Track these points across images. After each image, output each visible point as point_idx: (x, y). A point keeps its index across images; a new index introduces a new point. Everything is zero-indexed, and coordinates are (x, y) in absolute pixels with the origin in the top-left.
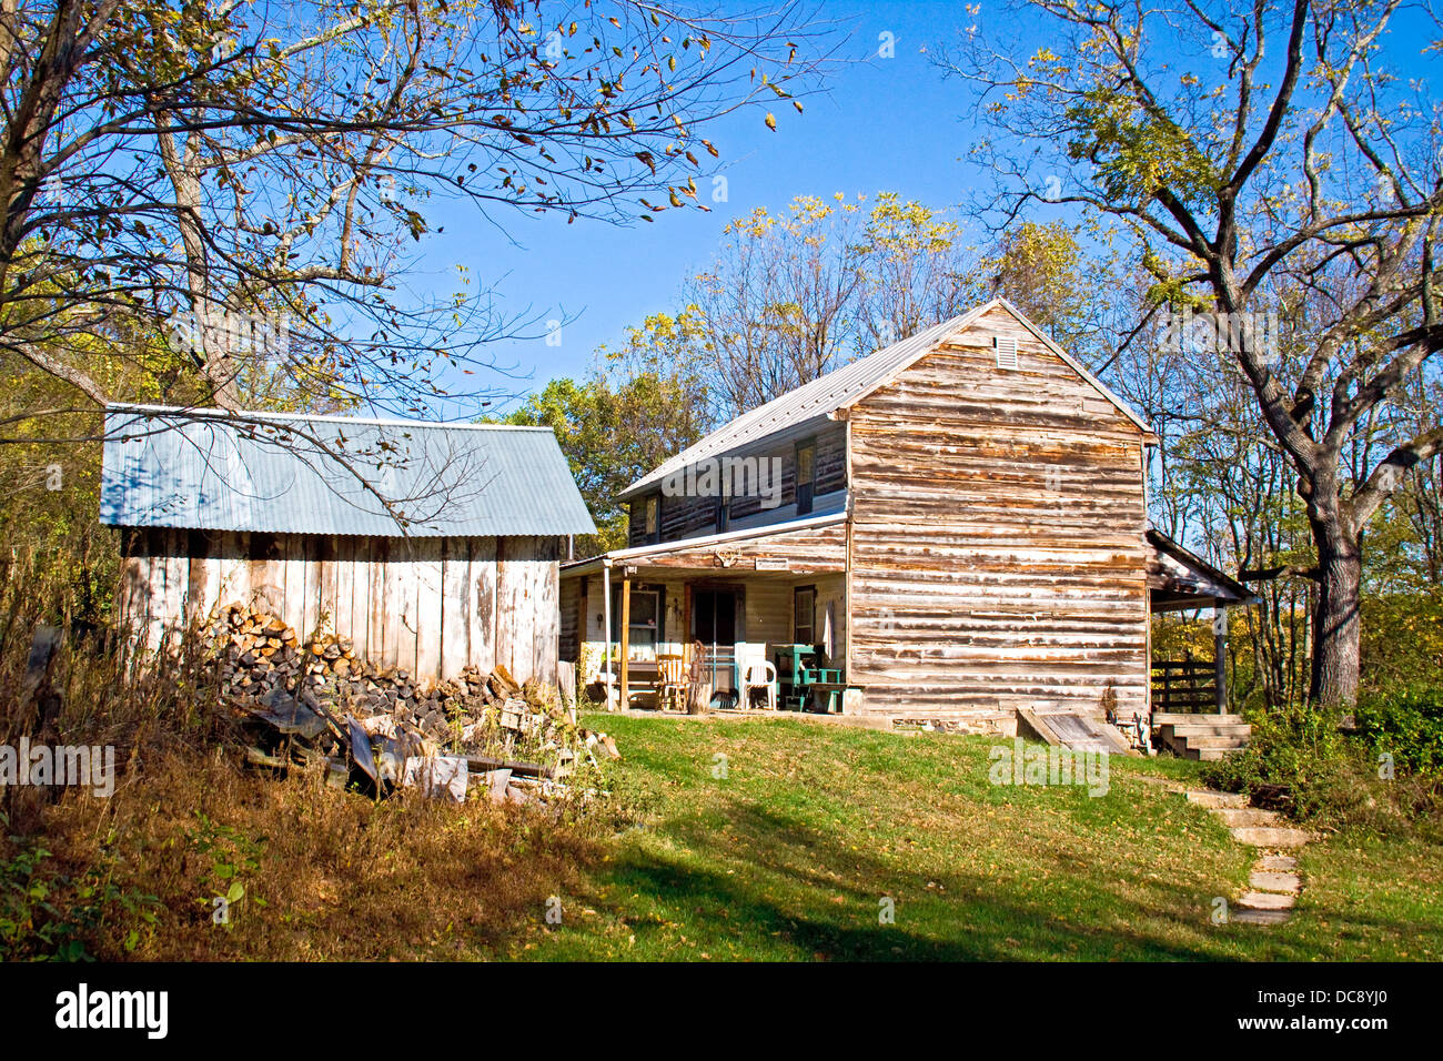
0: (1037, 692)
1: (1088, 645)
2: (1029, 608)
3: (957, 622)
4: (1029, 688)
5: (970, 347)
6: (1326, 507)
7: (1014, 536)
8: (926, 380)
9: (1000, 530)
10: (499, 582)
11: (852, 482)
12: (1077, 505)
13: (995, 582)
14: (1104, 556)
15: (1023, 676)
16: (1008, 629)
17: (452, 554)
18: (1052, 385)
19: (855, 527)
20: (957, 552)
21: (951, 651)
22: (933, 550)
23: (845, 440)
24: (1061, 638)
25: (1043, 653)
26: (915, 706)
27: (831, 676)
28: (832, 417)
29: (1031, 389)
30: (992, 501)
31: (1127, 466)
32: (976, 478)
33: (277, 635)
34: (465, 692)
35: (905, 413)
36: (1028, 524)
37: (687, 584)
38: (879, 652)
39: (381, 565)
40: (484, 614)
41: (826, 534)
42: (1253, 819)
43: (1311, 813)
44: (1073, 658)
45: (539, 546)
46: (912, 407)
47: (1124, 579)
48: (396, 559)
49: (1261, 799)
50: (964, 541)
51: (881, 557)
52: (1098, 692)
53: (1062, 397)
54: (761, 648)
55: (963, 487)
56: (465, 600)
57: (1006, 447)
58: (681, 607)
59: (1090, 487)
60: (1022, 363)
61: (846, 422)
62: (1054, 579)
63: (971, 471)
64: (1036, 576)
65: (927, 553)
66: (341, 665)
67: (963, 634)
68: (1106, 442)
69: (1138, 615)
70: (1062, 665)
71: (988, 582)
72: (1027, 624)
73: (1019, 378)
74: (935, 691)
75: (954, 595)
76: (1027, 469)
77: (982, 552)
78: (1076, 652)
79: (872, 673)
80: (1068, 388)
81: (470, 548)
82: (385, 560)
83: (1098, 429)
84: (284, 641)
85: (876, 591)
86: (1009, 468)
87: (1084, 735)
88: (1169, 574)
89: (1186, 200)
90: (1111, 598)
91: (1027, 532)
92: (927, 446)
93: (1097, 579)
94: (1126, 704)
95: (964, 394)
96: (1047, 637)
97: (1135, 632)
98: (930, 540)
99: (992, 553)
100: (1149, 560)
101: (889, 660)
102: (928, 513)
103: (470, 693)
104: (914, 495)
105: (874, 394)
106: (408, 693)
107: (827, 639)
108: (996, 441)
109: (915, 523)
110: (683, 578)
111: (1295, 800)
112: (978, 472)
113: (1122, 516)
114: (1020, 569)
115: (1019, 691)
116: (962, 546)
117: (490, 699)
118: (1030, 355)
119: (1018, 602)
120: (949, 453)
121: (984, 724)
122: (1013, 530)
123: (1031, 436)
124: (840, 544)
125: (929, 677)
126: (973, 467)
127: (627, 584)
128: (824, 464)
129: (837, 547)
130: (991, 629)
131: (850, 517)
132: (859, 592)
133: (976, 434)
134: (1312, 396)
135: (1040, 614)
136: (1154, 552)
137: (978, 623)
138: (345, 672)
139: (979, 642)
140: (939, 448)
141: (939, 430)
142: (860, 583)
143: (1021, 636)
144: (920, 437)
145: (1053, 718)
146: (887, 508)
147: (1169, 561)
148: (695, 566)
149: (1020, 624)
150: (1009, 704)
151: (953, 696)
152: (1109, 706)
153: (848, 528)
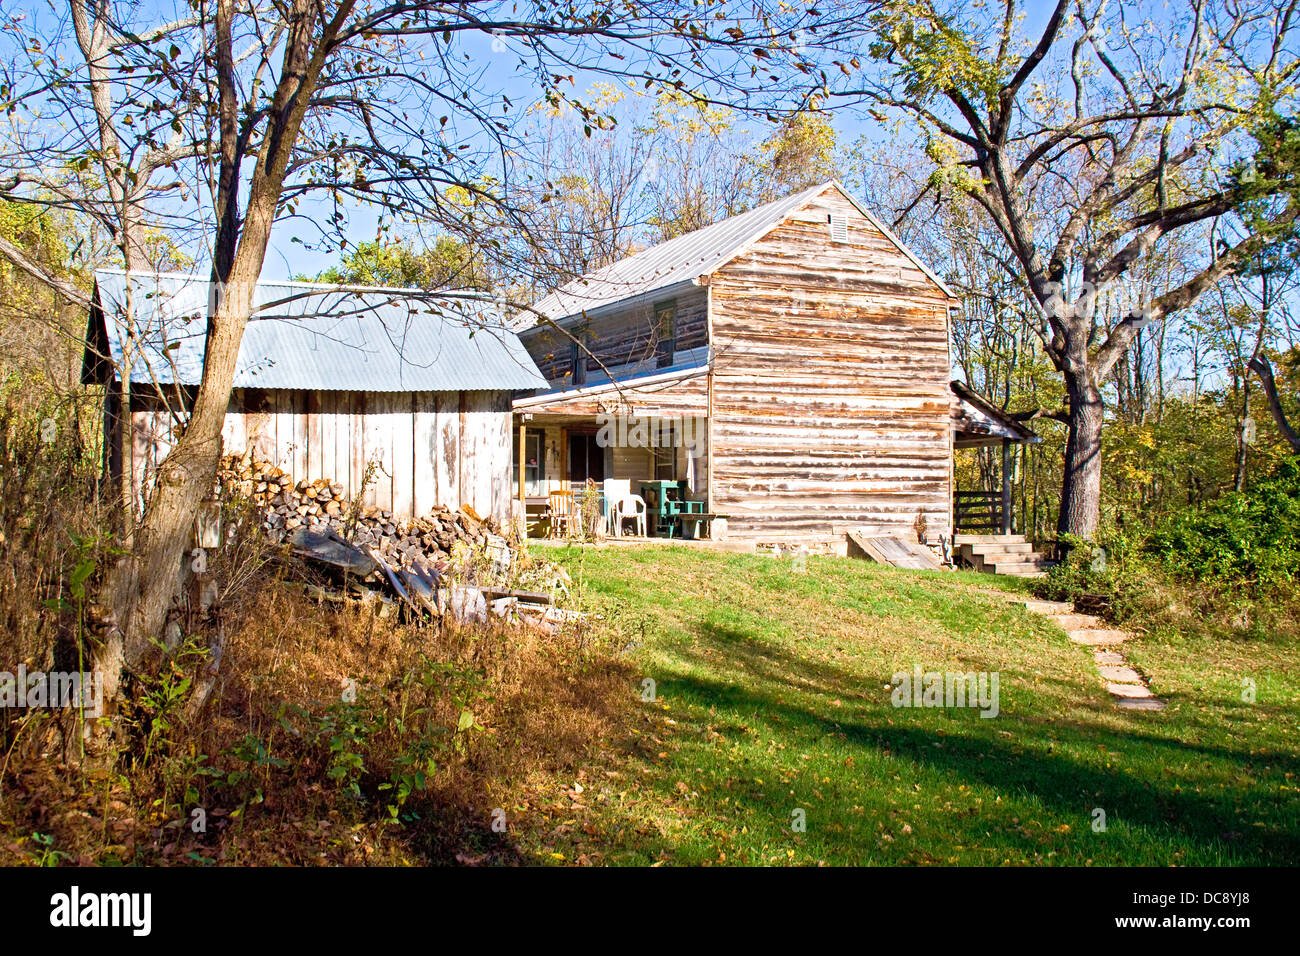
0: (863, 519)
1: (904, 479)
2: (857, 448)
3: (799, 460)
4: (857, 515)
5: (810, 223)
6: (1078, 361)
7: (845, 386)
8: (774, 251)
9: (833, 381)
10: (462, 431)
11: (713, 339)
12: (895, 359)
13: (829, 426)
14: (917, 403)
15: (852, 506)
16: (840, 465)
17: (421, 407)
18: (876, 257)
19: (715, 379)
20: (799, 400)
21: (794, 484)
22: (779, 398)
23: (706, 302)
24: (882, 472)
25: (867, 486)
26: (765, 532)
27: (696, 507)
28: (696, 282)
29: (859, 260)
30: (827, 357)
31: (936, 327)
32: (814, 336)
33: (276, 481)
34: (439, 528)
35: (756, 279)
36: (856, 376)
37: (563, 428)
38: (736, 486)
39: (359, 417)
40: (449, 460)
41: (692, 384)
42: (1080, 623)
43: (1126, 616)
44: (892, 490)
45: (495, 399)
46: (762, 274)
47: (932, 422)
48: (373, 411)
49: (1084, 606)
50: (804, 391)
51: (737, 404)
52: (912, 518)
53: (883, 267)
54: (626, 484)
55: (803, 344)
56: (433, 447)
57: (838, 309)
58: (558, 449)
59: (906, 345)
60: (852, 237)
61: (707, 287)
62: (877, 423)
63: (810, 330)
64: (865, 420)
65: (774, 401)
66: (332, 507)
67: (804, 470)
68: (919, 306)
69: (943, 453)
70: (883, 495)
71: (824, 426)
72: (856, 461)
73: (850, 250)
74: (780, 519)
75: (796, 438)
76: (856, 328)
77: (819, 400)
78: (894, 484)
79: (730, 504)
80: (889, 259)
81: (436, 401)
82: (363, 412)
83: (912, 295)
84: (281, 487)
85: (732, 434)
86: (841, 327)
87: (904, 554)
88: (968, 418)
89: (971, 98)
90: (922, 438)
91: (855, 382)
92: (774, 308)
93: (911, 422)
94: (933, 527)
95: (805, 263)
96: (871, 472)
97: (941, 468)
98: (777, 389)
99: (827, 401)
100: (953, 406)
101: (742, 493)
102: (775, 367)
103: (444, 529)
104: (764, 351)
105: (731, 263)
106: (391, 531)
107: (690, 475)
108: (831, 305)
109: (764, 375)
110: (560, 423)
111: (1114, 606)
112: (816, 330)
113: (931, 369)
114: (849, 415)
115: (849, 518)
116: (803, 394)
117: (461, 533)
118: (858, 230)
119: (848, 442)
120: (792, 315)
121: (821, 546)
122: (845, 381)
123: (859, 300)
124: (703, 393)
125: (776, 507)
126: (812, 326)
127: (523, 429)
128: (685, 324)
129: (701, 396)
130: (826, 466)
131: (712, 370)
132: (719, 434)
133: (815, 298)
134: (1063, 266)
135: (865, 453)
136: (957, 400)
137: (816, 461)
138: (336, 512)
139: (817, 477)
140: (784, 310)
141: (784, 294)
142: (720, 427)
143: (851, 471)
144: (769, 301)
145: (877, 540)
146: (741, 362)
147: (969, 408)
148: (581, 413)
149: (849, 461)
150: (840, 528)
151: (796, 523)
152: (920, 528)
153: (710, 381)
